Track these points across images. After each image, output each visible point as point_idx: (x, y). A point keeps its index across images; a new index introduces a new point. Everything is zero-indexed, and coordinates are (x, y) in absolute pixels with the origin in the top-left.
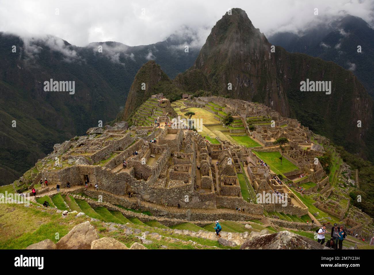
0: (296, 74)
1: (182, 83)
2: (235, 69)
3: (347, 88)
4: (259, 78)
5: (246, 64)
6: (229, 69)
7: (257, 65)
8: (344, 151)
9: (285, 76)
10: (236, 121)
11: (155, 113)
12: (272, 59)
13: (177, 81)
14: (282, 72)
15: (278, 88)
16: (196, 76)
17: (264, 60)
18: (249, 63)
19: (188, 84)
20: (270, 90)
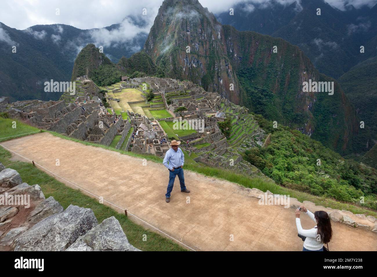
0: (246, 52)
1: (126, 66)
2: (182, 50)
3: (295, 63)
4: (208, 58)
5: (193, 44)
6: (175, 50)
7: (204, 45)
8: (262, 119)
9: (235, 55)
10: (156, 97)
11: (77, 94)
12: (221, 38)
13: (121, 64)
14: (233, 51)
15: (227, 67)
16: (141, 59)
17: (212, 40)
18: (197, 43)
19: (132, 67)
20: (218, 69)
